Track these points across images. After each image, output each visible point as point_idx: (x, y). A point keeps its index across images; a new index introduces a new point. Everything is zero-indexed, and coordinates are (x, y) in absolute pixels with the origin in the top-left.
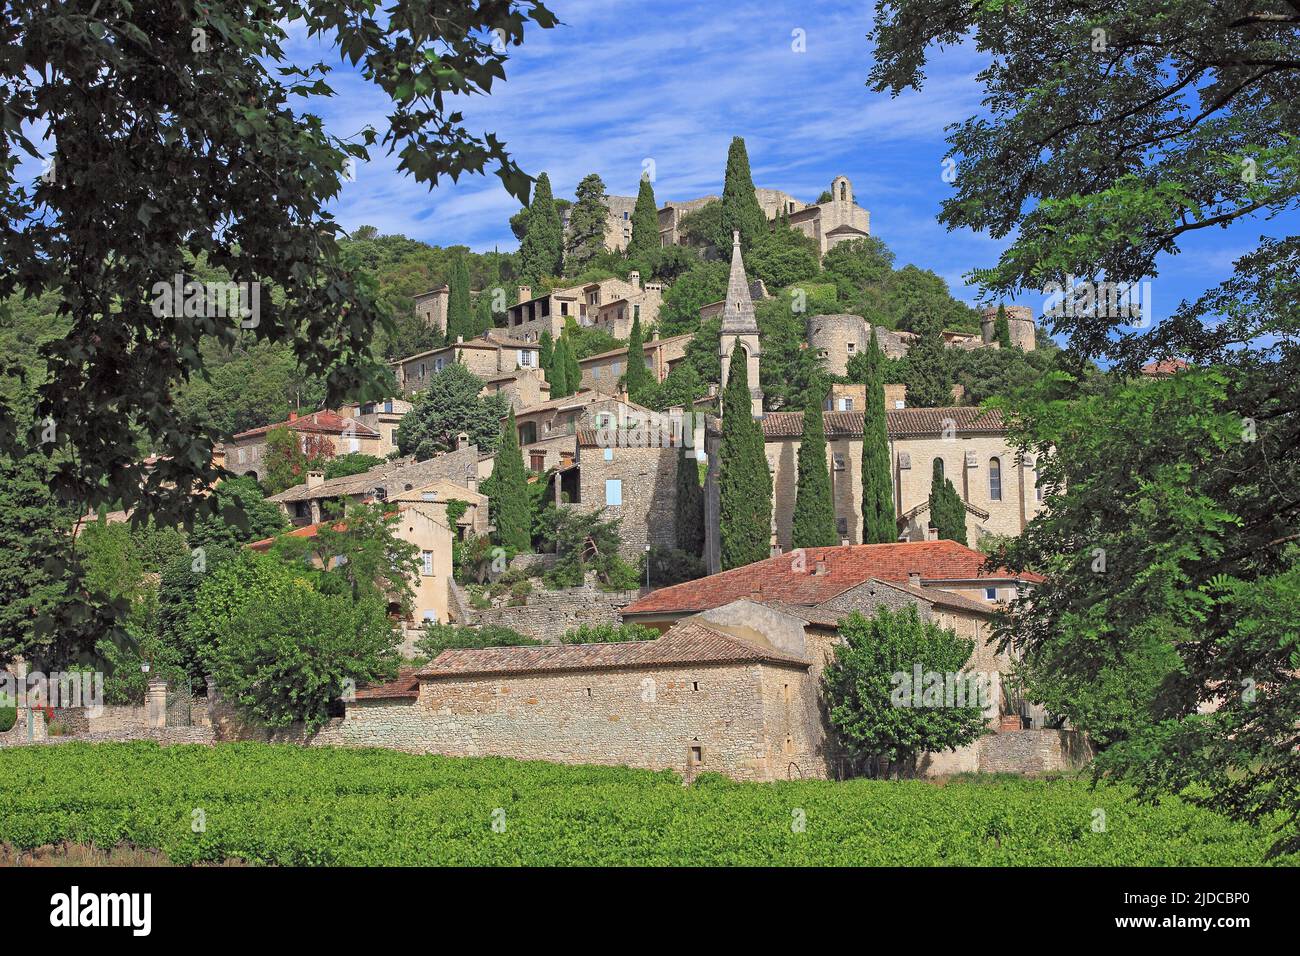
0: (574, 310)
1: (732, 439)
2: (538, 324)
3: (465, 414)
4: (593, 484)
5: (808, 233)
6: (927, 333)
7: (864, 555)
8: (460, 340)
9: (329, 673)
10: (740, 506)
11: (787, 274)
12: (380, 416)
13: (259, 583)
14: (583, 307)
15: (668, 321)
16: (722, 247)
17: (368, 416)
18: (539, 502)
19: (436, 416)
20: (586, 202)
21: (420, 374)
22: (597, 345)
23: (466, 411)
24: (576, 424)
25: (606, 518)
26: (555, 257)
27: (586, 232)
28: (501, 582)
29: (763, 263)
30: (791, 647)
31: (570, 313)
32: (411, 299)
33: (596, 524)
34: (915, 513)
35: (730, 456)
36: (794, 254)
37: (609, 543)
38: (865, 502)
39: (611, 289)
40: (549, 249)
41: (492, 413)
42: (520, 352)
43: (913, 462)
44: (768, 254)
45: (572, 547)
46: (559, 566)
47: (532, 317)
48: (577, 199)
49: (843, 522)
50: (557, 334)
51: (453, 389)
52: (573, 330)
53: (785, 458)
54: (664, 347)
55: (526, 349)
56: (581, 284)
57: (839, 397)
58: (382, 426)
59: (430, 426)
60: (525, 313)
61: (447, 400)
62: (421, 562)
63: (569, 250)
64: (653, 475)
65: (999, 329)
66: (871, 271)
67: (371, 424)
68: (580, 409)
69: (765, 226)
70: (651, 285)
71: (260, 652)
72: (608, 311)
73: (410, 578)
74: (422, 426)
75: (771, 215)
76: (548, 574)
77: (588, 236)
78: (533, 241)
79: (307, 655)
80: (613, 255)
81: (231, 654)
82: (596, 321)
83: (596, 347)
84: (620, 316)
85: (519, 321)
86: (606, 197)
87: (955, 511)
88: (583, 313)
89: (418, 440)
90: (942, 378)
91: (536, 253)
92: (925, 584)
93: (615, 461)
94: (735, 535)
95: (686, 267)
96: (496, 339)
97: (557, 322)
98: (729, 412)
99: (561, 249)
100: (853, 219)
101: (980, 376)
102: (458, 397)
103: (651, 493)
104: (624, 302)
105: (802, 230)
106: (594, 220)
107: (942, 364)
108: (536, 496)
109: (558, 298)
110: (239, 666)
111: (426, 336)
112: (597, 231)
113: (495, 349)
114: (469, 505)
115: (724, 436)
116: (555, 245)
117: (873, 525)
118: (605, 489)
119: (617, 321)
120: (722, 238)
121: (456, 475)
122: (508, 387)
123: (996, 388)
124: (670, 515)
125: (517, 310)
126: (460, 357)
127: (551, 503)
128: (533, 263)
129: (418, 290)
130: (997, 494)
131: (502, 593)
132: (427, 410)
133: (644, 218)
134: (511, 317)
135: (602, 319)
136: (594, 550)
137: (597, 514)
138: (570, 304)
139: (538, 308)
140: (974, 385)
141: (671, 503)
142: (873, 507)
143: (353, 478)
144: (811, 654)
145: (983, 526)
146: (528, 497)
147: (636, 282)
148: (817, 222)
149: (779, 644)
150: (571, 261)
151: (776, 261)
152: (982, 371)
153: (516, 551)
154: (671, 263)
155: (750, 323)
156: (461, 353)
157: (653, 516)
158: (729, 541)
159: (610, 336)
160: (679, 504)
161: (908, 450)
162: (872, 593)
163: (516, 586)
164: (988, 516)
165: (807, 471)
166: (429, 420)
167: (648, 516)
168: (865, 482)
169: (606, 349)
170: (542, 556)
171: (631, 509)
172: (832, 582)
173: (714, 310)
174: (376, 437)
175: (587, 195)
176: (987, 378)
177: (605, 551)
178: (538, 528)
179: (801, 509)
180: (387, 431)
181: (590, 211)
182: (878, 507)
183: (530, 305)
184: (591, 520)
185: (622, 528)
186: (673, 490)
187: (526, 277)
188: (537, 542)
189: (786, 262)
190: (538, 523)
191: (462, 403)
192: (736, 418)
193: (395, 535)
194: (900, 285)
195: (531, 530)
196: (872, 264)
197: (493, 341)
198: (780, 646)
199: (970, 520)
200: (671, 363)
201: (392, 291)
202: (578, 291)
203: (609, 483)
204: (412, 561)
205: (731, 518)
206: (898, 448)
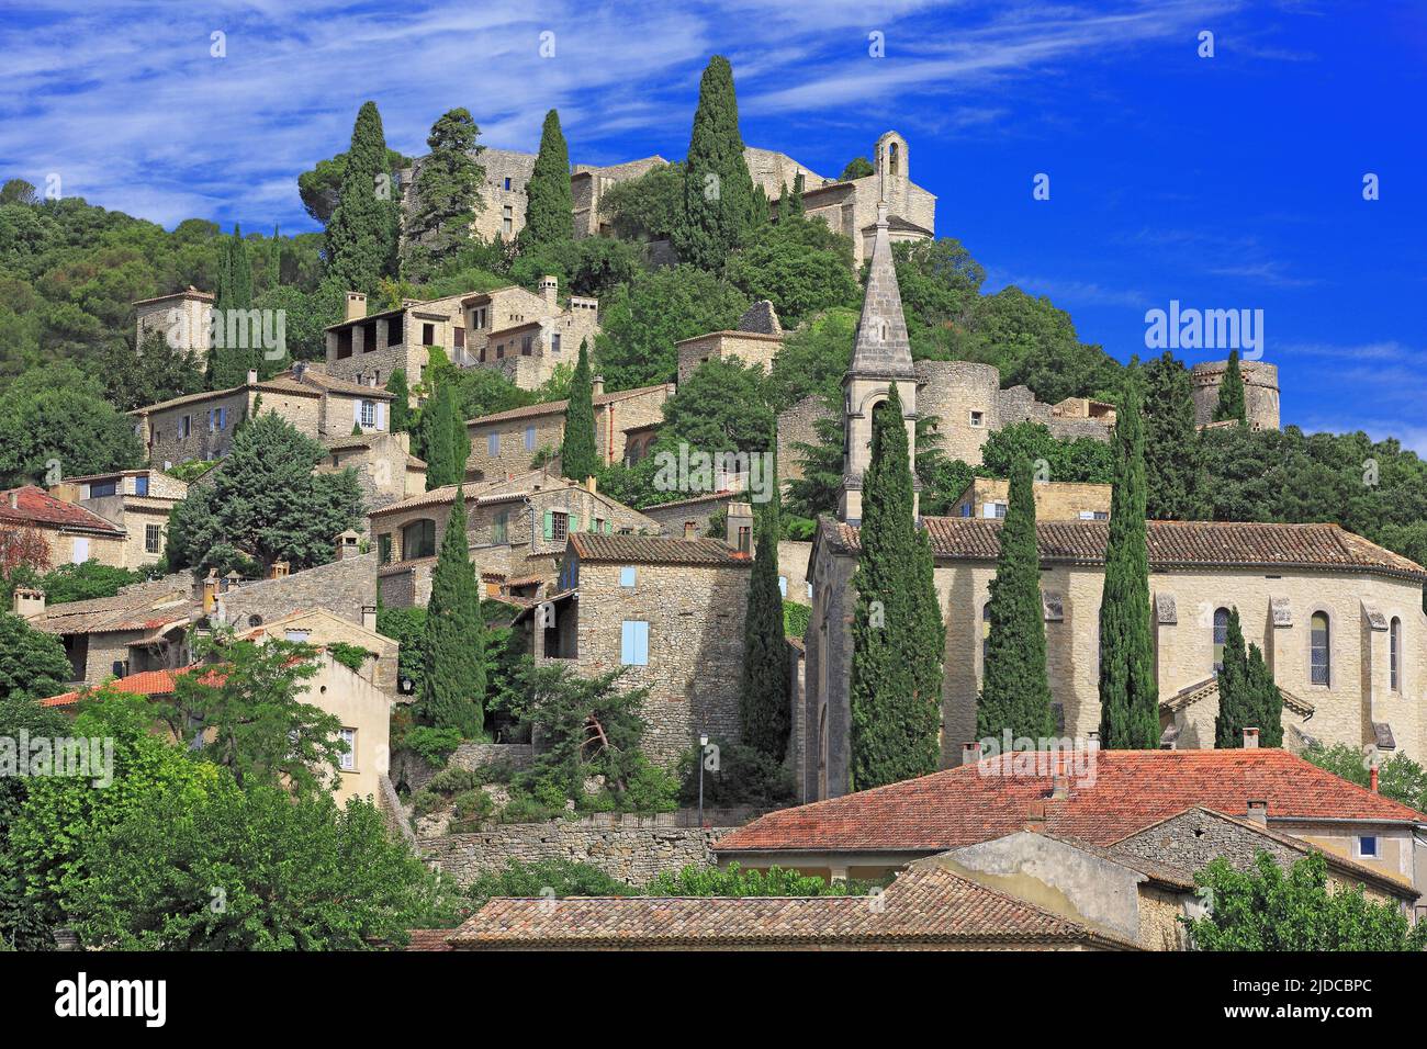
0: (444, 336)
1: (880, 558)
2: (382, 356)
3: (292, 503)
4: (600, 626)
5: (833, 226)
6: (1166, 395)
7: (1131, 768)
8: (252, 378)
9: (294, 932)
10: (890, 673)
11: (804, 295)
12: (128, 501)
13: (142, 767)
14: (459, 333)
15: (610, 362)
16: (683, 243)
17: (105, 501)
18: (500, 656)
19: (239, 503)
20: (446, 157)
21: (181, 433)
22: (492, 397)
23: (293, 497)
24: (511, 526)
25: (623, 687)
26: (386, 249)
27: (444, 207)
28: (434, 789)
29: (760, 273)
30: (1114, 918)
31: (437, 342)
32: (128, 307)
33: (607, 697)
34: (1185, 699)
35: (875, 587)
36: (817, 261)
37: (627, 731)
38: (1106, 677)
39: (509, 306)
40: (376, 232)
41: (336, 503)
42: (358, 403)
43: (1179, 612)
44: (770, 258)
45: (563, 735)
46: (542, 766)
47: (370, 345)
48: (428, 150)
49: (1058, 708)
50: (414, 376)
51: (270, 459)
52: (441, 371)
53: (962, 593)
54: (617, 405)
55: (369, 399)
56: (456, 294)
57: (985, 499)
58: (130, 518)
59: (230, 521)
60: (357, 338)
61: (263, 478)
62: (344, 748)
63: (413, 236)
64: (702, 616)
65: (1227, 398)
66: (945, 296)
67: (110, 515)
68: (520, 501)
69: (763, 211)
70: (581, 301)
71: (169, 889)
72: (504, 341)
73: (323, 775)
74: (215, 521)
75: (772, 193)
76: (517, 779)
77: (447, 215)
78: (349, 217)
79: (256, 899)
80: (491, 248)
81: (115, 892)
82: (482, 358)
83: (487, 402)
84: (527, 351)
85: (345, 351)
86: (479, 150)
87: (1265, 701)
88: (459, 342)
89: (207, 544)
90: (1190, 473)
91: (354, 239)
92: (1271, 822)
93: (639, 590)
94: (879, 725)
95: (624, 275)
96: (319, 379)
97: (415, 354)
98: (875, 511)
99: (396, 233)
100: (907, 207)
101: (1228, 475)
102: (278, 476)
103: (697, 647)
104: (536, 326)
105: (825, 221)
106: (460, 187)
107: (1190, 449)
108: (495, 644)
109: (418, 316)
110: (125, 914)
111: (171, 370)
112: (460, 209)
113: (317, 396)
114: (367, 655)
115: (864, 552)
116: (385, 227)
117: (1120, 718)
118: (619, 636)
119: (522, 360)
120: (686, 229)
121: (339, 602)
122: (352, 461)
123: (1259, 496)
124: (730, 687)
125: (344, 334)
126: (257, 406)
127: (525, 657)
128: (346, 255)
129: (138, 293)
130: (1322, 674)
131: (437, 810)
132: (224, 494)
133: (548, 189)
134: (331, 344)
135: (492, 354)
136: (600, 741)
137: (610, 678)
138: (438, 326)
139: (382, 330)
140: (1218, 490)
141: (731, 666)
142: (1120, 687)
143: (99, 603)
144: (1147, 933)
145: (1303, 729)
146: (482, 644)
147: (551, 293)
148: (848, 208)
149: (1092, 912)
150: (416, 256)
151: (784, 271)
152: (1233, 467)
153: (459, 737)
154: (596, 267)
155: (903, 360)
156: (258, 401)
157: (700, 687)
158: (868, 734)
159: (512, 383)
160: (748, 668)
161: (1171, 592)
162: (1198, 833)
163: (463, 797)
164: (1311, 713)
165: (1007, 620)
166: (226, 510)
167: (691, 685)
168: (1106, 643)
169: (509, 405)
170: (507, 747)
171: (664, 674)
172: (1085, 811)
173: (704, 346)
174: (118, 536)
175: (447, 144)
176: (1240, 479)
177: (621, 743)
178: (498, 699)
179: (995, 685)
180: (137, 526)
181: (451, 172)
182: (1130, 687)
183: (368, 326)
184: (599, 688)
185: (647, 703)
186: (736, 643)
187: (335, 279)
188: (494, 723)
189: (802, 274)
190: (497, 691)
191: (287, 483)
192: (887, 521)
193: (301, 699)
194: (995, 321)
195: (485, 703)
196: (946, 284)
197: (312, 383)
198: (1094, 915)
199: (1287, 718)
200: (629, 433)
201: (94, 292)
202: (451, 306)
203: (627, 627)
204: (328, 746)
205: (872, 695)
206: (1159, 585)
